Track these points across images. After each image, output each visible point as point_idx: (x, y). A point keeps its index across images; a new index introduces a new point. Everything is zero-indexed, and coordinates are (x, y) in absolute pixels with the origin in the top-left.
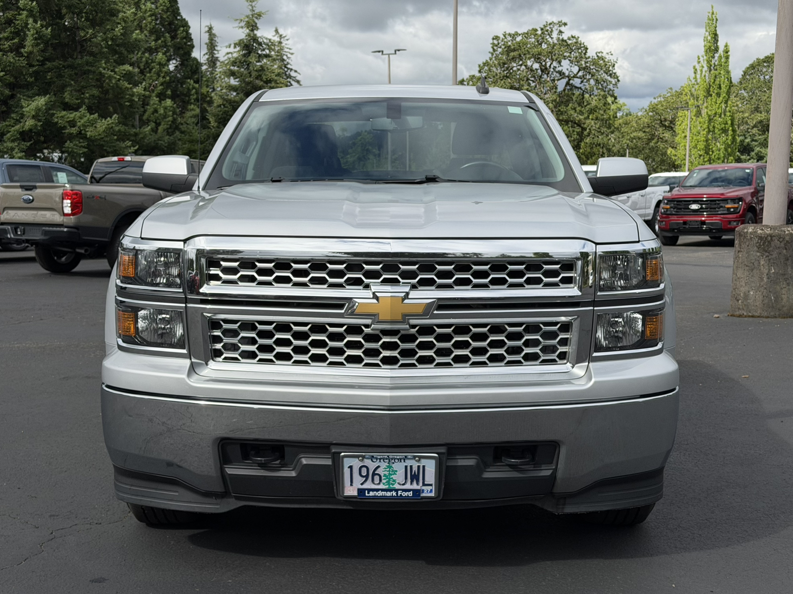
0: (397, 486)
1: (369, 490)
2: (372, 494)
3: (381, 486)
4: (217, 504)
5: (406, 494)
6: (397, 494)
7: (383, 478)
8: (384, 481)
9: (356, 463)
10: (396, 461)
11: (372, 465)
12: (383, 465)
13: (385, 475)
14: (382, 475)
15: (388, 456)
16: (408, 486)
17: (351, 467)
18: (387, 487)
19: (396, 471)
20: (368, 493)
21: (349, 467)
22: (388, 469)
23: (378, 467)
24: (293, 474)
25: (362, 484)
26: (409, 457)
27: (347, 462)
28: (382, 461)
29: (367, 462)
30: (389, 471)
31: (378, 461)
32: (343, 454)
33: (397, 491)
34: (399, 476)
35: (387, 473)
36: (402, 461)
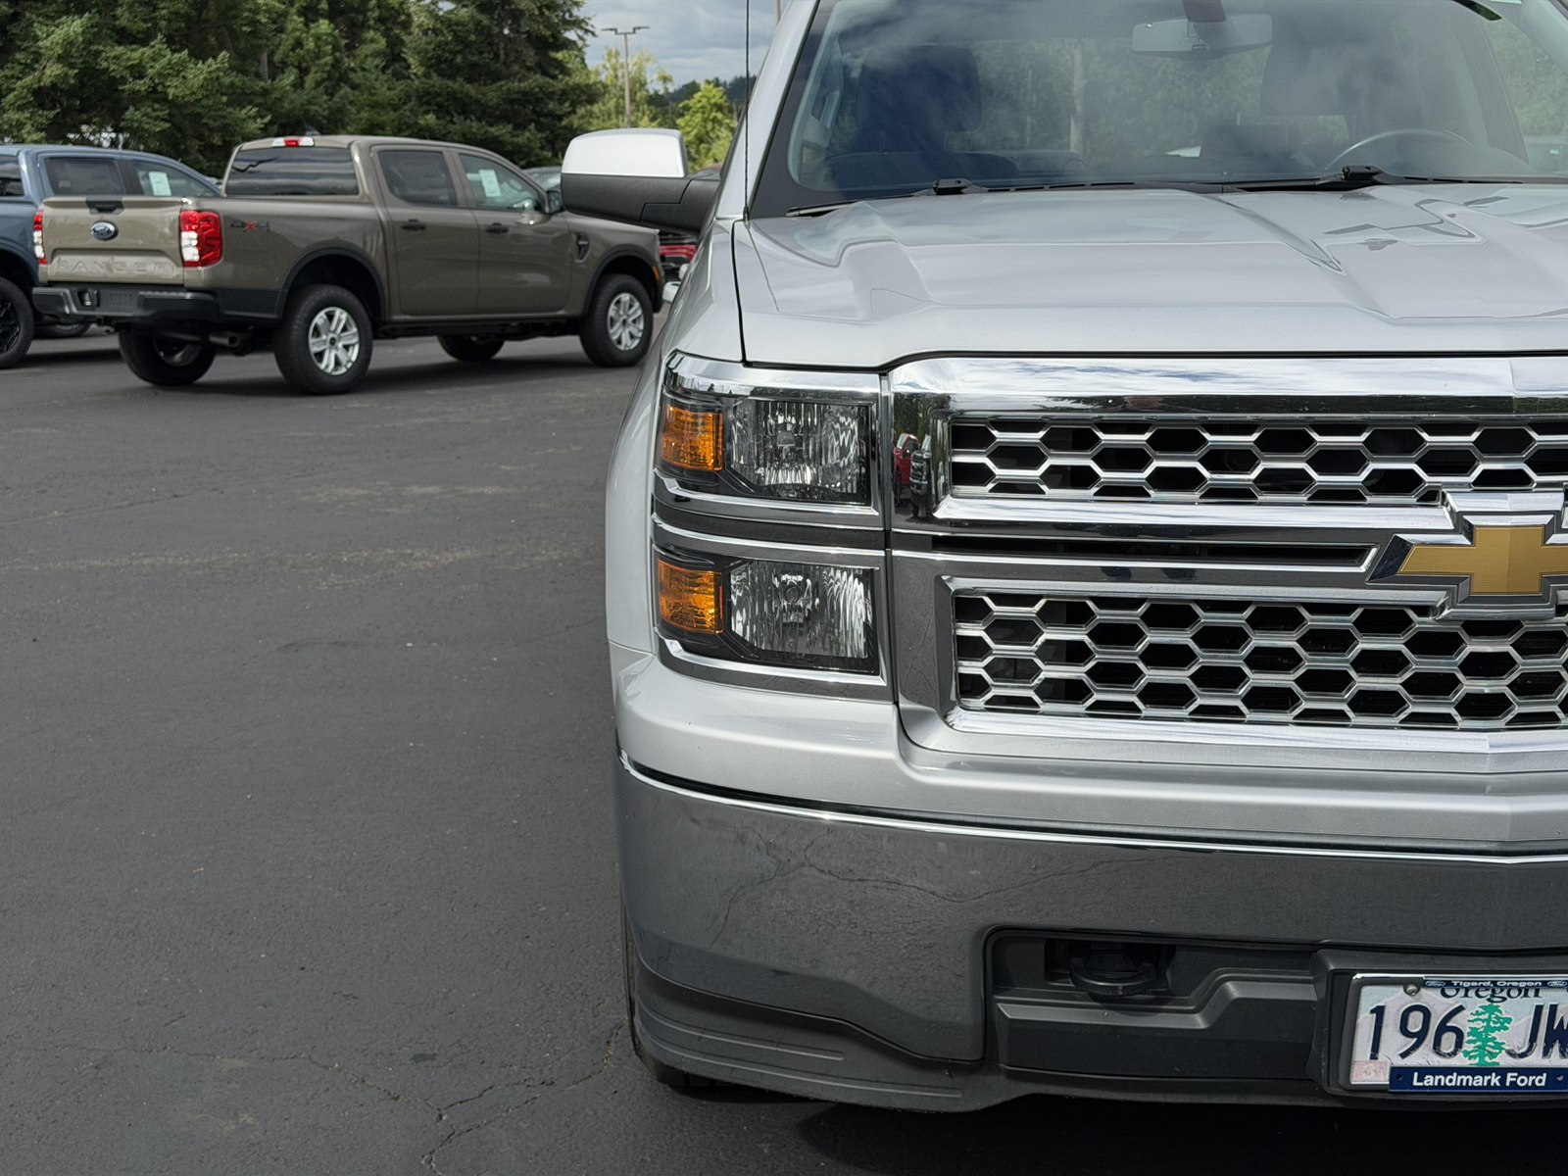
0: (1503, 1060)
1: (1424, 1071)
2: (1429, 1080)
3: (1460, 1060)
4: (952, 1089)
5: (1528, 1081)
6: (1503, 1081)
7: (1467, 1038)
8: (1467, 1047)
9: (1395, 1000)
10: (1514, 993)
11: (1438, 1004)
12: (1474, 1004)
13: (1474, 1031)
14: (1466, 1031)
15: (1494, 983)
16: (1535, 1059)
17: (1379, 1012)
18: (1474, 1062)
19: (1509, 1020)
20: (1421, 1079)
21: (1372, 1011)
22: (1486, 1016)
23: (1460, 1009)
24: (1199, 1022)
25: (1404, 1055)
26: (1555, 983)
27: (1370, 998)
28: (1472, 993)
29: (1430, 998)
30: (1488, 1020)
31: (1462, 992)
32: (1359, 976)
33: (1502, 1072)
34: (1516, 1034)
35: (1479, 1025)
36: (1531, 993)
